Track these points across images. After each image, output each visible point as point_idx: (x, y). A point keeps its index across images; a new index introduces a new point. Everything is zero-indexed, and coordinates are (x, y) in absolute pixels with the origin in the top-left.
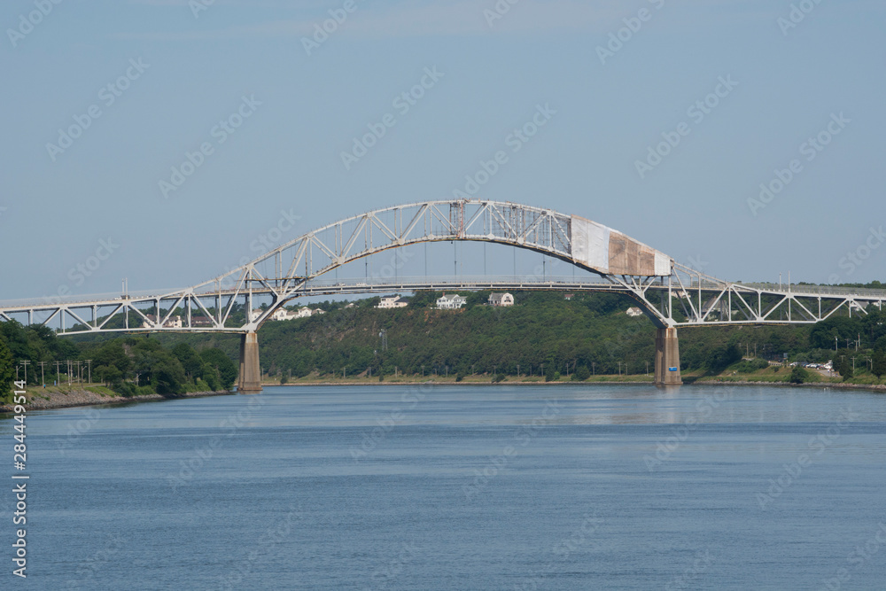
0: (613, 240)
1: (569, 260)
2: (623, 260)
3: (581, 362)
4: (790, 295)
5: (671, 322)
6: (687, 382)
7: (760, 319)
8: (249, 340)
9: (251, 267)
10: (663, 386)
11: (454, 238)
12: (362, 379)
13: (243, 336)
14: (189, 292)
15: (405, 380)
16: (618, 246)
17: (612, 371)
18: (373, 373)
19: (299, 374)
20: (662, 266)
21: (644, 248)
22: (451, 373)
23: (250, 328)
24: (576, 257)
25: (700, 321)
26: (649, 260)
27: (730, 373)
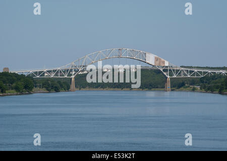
0: (155, 58)
1: (146, 62)
2: (158, 62)
3: (150, 85)
4: (196, 71)
5: (168, 77)
6: (172, 90)
7: (189, 76)
8: (72, 80)
9: (73, 63)
10: (166, 91)
11: (119, 57)
12: (99, 89)
13: (71, 79)
14: (59, 68)
15: (110, 89)
16: (157, 59)
17: (157, 88)
18: (102, 87)
19: (84, 88)
20: (167, 64)
21: (163, 60)
22: (120, 88)
23: (73, 77)
24: (147, 62)
25: (175, 76)
26: (164, 62)
27: (182, 88)
